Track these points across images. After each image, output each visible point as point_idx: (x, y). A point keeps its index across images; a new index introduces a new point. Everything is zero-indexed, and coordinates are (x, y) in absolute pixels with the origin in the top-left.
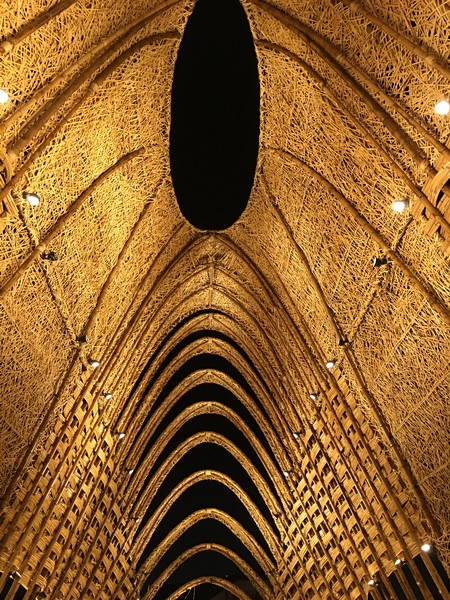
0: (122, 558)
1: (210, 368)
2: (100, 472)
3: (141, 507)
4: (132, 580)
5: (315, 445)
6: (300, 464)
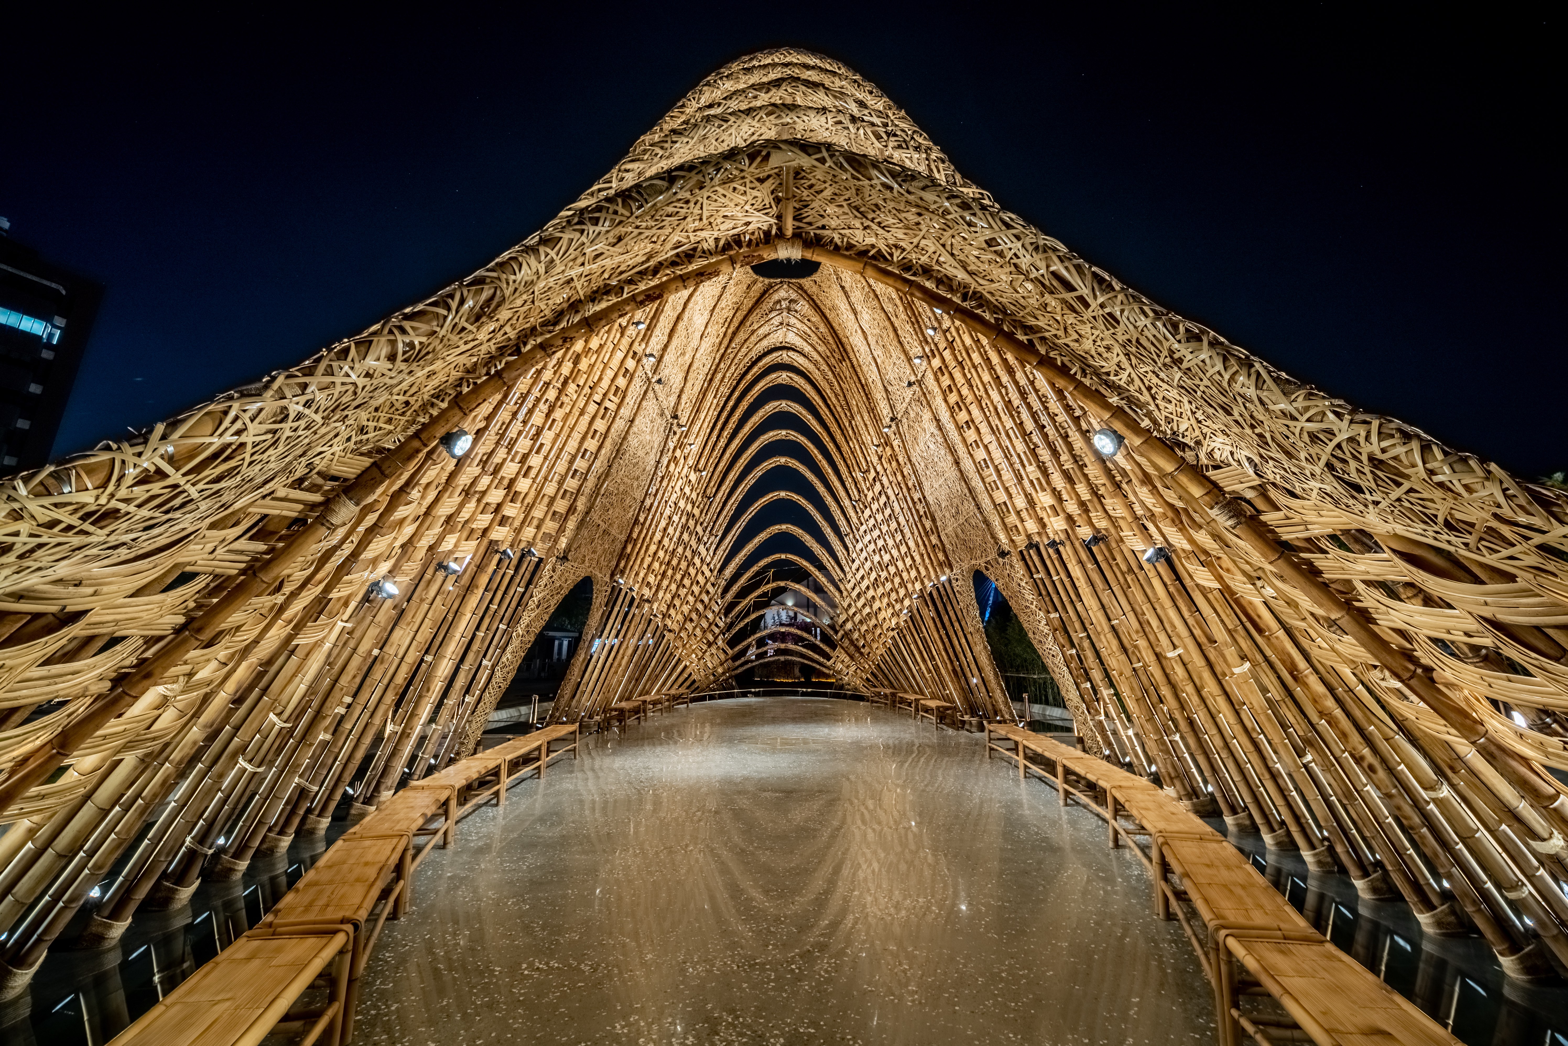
1: (784, 399)
5: (878, 484)
6: (866, 496)
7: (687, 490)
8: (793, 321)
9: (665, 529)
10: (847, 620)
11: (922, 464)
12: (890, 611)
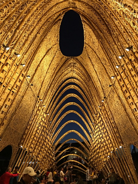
0: (49, 142)
1: (72, 93)
2: (43, 123)
3: (54, 130)
4: (52, 148)
5: (100, 118)
6: (96, 121)
7: (43, 119)
8: (75, 69)
9: (37, 131)
10: (91, 159)
11: (114, 111)
12: (104, 156)
